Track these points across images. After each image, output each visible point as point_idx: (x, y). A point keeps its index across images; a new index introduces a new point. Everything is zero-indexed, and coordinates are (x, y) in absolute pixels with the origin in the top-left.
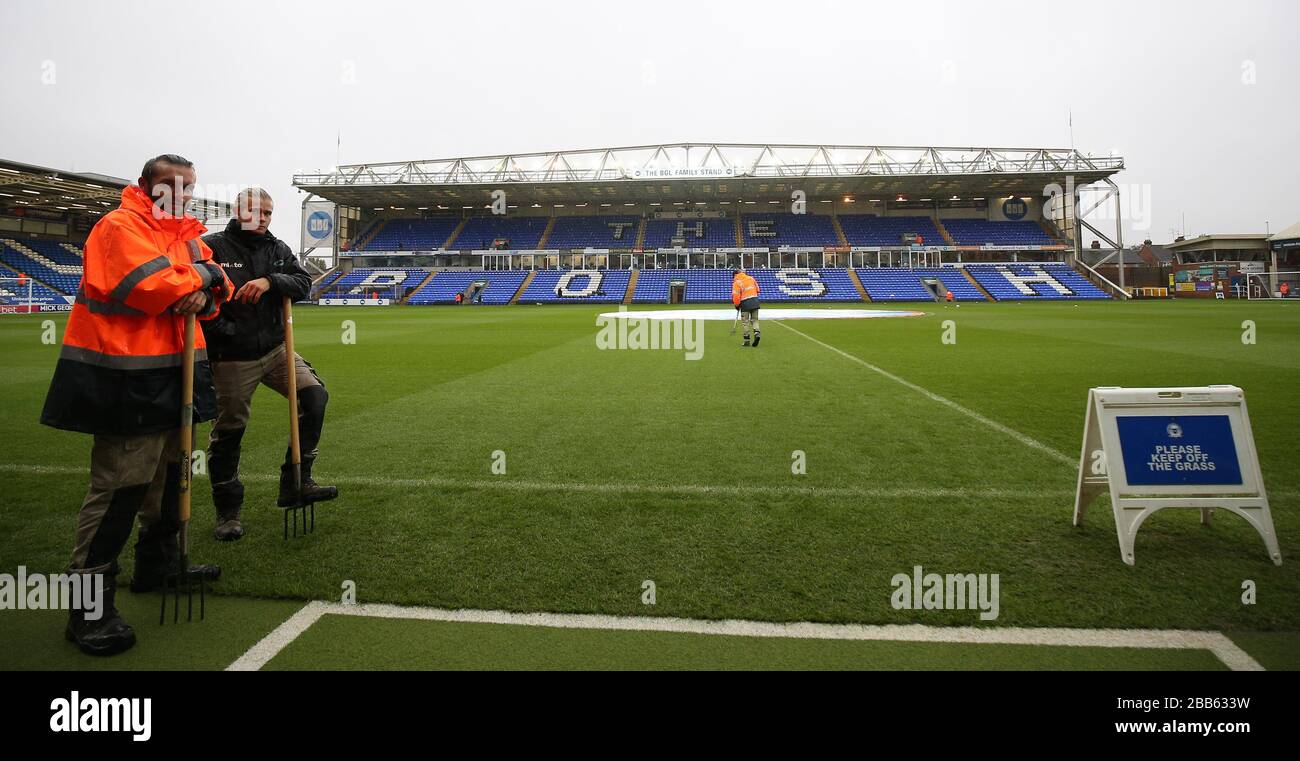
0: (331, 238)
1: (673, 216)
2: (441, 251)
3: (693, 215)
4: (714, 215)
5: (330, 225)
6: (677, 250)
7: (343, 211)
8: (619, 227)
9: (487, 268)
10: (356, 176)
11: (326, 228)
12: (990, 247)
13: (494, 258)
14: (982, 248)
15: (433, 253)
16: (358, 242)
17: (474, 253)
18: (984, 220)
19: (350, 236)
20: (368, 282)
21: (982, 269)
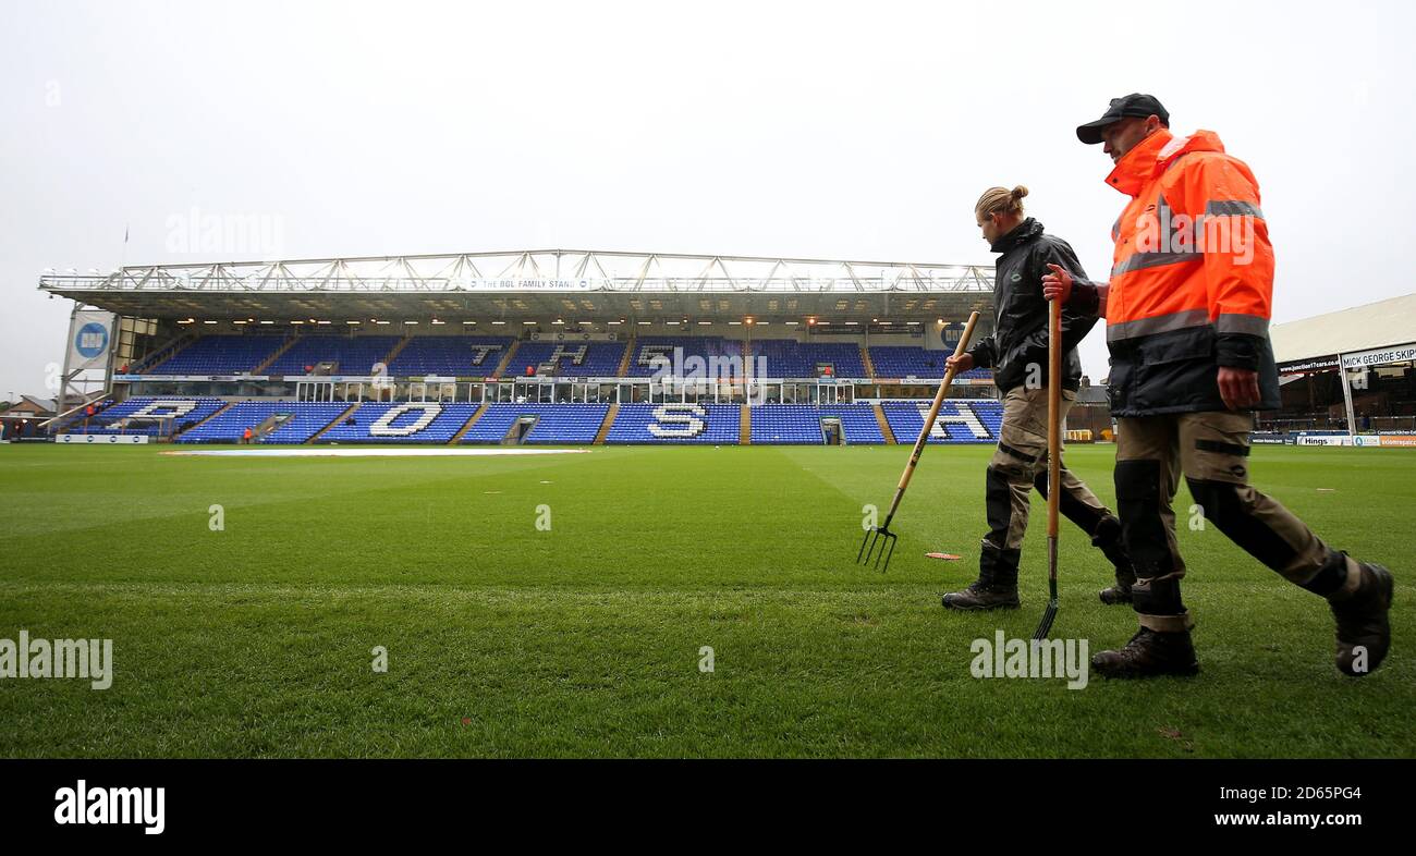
0: (105, 358)
1: (554, 337)
2: (246, 376)
3: (574, 337)
4: (604, 338)
5: (105, 341)
6: (540, 379)
7: (127, 324)
8: (484, 349)
9: (302, 399)
10: (145, 279)
11: (99, 345)
12: (911, 380)
13: (311, 386)
14: (902, 381)
15: (235, 379)
16: (148, 364)
17: (287, 379)
18: (920, 348)
19: (137, 356)
20: (141, 414)
21: (899, 406)
